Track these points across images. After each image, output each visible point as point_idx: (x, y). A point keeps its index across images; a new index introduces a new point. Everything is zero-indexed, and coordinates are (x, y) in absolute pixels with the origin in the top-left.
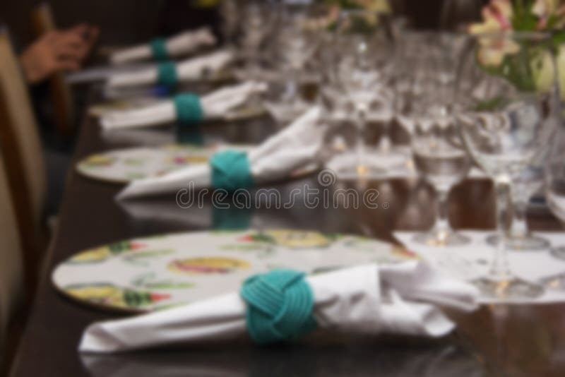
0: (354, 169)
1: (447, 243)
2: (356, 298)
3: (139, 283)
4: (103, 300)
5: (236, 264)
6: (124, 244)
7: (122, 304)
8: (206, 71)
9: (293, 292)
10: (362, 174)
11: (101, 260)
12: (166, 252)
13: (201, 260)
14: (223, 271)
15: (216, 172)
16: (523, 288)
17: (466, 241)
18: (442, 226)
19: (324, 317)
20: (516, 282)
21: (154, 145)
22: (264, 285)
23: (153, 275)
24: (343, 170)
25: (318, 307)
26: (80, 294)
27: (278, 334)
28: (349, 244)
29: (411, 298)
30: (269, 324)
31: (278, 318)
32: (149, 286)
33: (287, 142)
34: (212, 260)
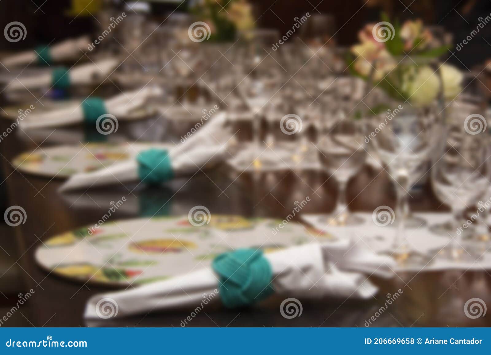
0: (251, 162)
1: (347, 223)
2: (306, 270)
3: (111, 261)
4: (88, 276)
5: (185, 244)
6: (84, 229)
7: (104, 280)
8: (95, 76)
9: (255, 266)
10: (257, 166)
11: (70, 244)
12: (122, 236)
13: (153, 242)
14: (176, 250)
15: (143, 167)
16: (419, 259)
17: (361, 221)
18: (342, 209)
19: (280, 286)
20: (412, 254)
21: (72, 144)
22: (234, 261)
23: (119, 255)
24: (242, 163)
25: (276, 278)
26: (67, 271)
27: (245, 300)
28: (271, 226)
29: (345, 268)
30: (238, 292)
31: (245, 286)
32: (120, 264)
33: (201, 141)
34: (163, 241)
